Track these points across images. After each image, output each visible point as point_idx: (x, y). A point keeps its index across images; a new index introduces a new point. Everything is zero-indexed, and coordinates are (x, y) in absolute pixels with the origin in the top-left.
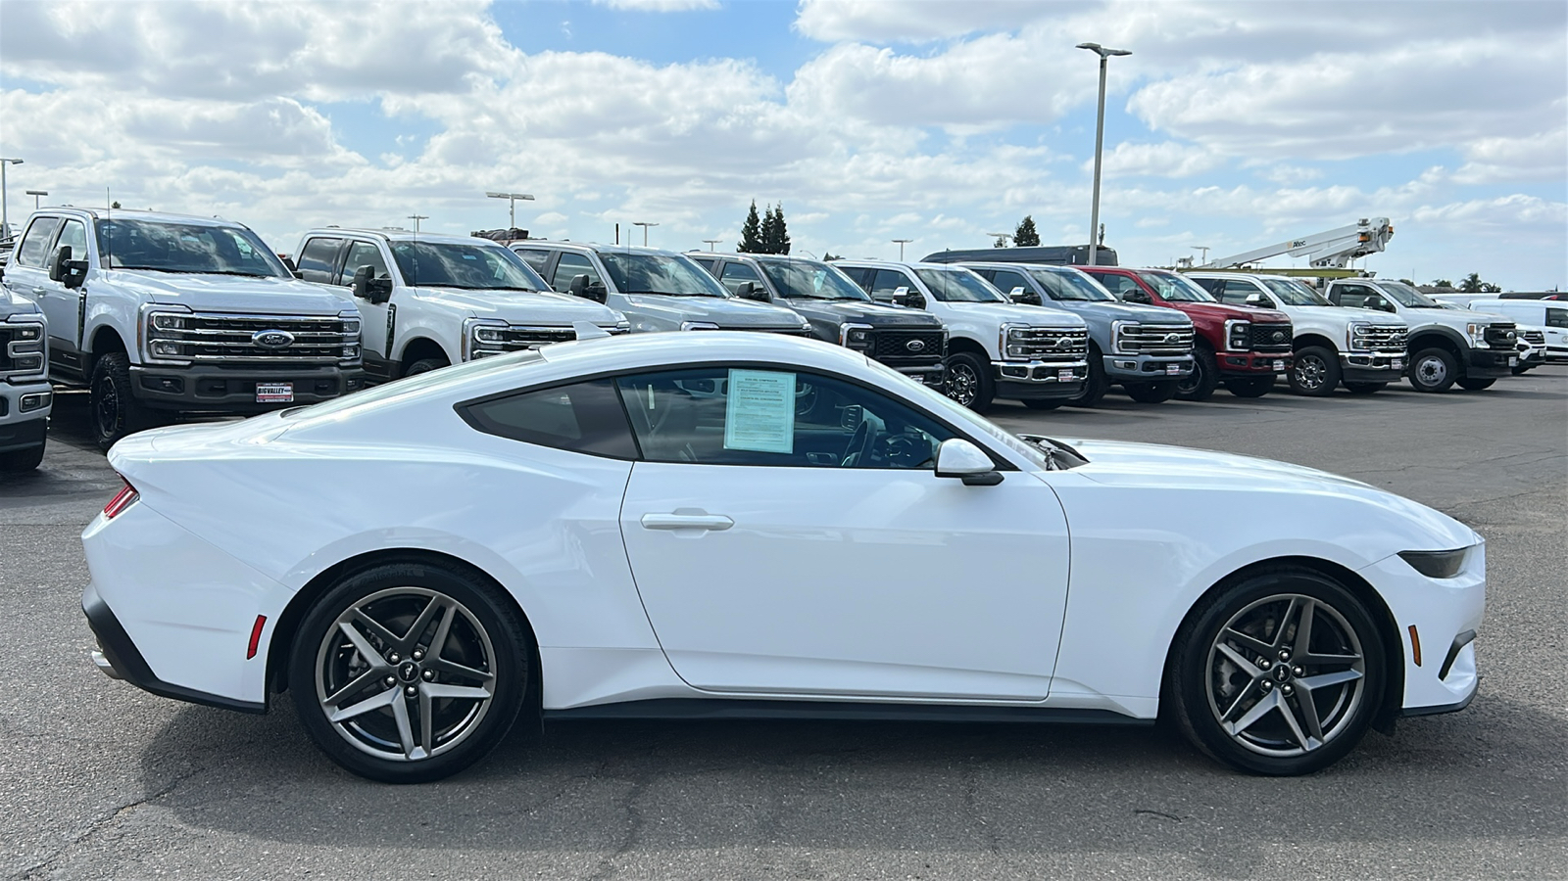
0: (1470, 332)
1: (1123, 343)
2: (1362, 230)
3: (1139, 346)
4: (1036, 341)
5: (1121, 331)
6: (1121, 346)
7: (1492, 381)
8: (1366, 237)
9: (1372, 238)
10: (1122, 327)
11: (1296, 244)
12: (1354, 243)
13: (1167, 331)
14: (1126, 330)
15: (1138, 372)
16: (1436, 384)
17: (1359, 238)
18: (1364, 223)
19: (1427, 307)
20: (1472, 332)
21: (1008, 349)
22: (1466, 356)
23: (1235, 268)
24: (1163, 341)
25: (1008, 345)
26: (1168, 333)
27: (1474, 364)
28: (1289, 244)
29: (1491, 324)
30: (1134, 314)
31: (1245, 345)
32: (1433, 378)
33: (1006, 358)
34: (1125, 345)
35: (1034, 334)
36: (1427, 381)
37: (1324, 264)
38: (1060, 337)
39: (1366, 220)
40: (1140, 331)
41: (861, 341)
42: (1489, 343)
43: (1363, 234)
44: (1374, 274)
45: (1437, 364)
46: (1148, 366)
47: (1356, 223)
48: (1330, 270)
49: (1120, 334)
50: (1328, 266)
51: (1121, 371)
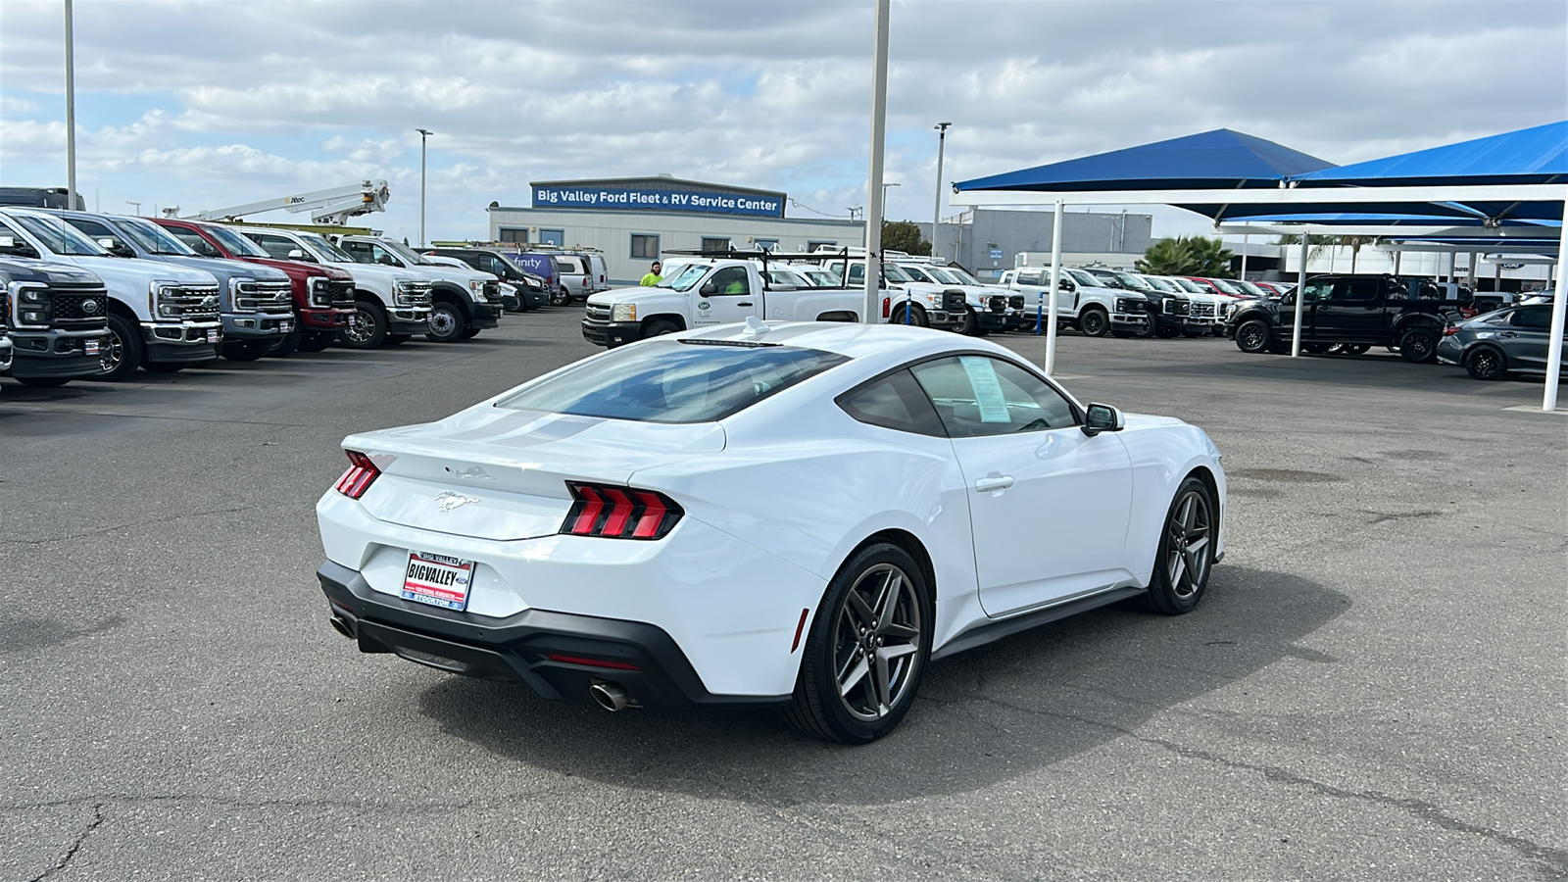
0: (473, 288)
1: (242, 301)
2: (367, 191)
3: (256, 304)
4: (181, 299)
5: (239, 288)
6: (239, 304)
7: (477, 331)
8: (370, 198)
9: (374, 200)
10: (239, 285)
11: (294, 200)
12: (359, 202)
13: (278, 288)
14: (244, 287)
15: (257, 330)
16: (445, 335)
17: (363, 197)
18: (368, 184)
19: (428, 265)
20: (474, 288)
21: (159, 309)
22: (471, 309)
23: (226, 220)
24: (274, 299)
25: (159, 304)
26: (278, 290)
27: (478, 317)
28: (287, 200)
29: (488, 281)
30: (249, 272)
31: (325, 301)
32: (444, 330)
33: (158, 318)
34: (244, 303)
35: (183, 293)
36: (439, 332)
37: (326, 221)
38: (205, 295)
39: (369, 182)
40: (255, 288)
41: (33, 302)
42: (487, 298)
43: (366, 195)
44: (381, 233)
45: (447, 317)
46: (266, 324)
47: (362, 183)
48: (332, 227)
49: (238, 292)
50: (331, 223)
51: (241, 330)
